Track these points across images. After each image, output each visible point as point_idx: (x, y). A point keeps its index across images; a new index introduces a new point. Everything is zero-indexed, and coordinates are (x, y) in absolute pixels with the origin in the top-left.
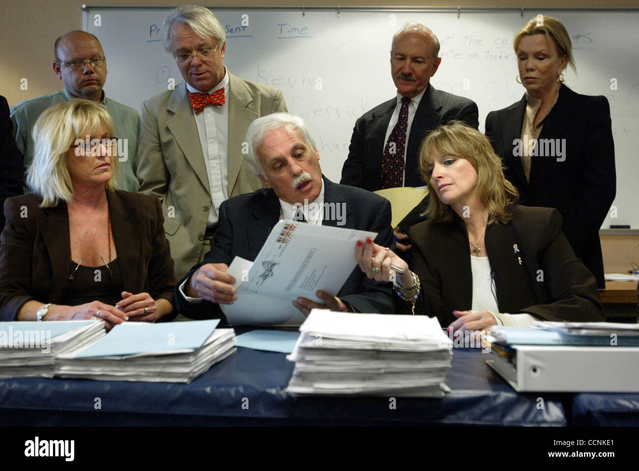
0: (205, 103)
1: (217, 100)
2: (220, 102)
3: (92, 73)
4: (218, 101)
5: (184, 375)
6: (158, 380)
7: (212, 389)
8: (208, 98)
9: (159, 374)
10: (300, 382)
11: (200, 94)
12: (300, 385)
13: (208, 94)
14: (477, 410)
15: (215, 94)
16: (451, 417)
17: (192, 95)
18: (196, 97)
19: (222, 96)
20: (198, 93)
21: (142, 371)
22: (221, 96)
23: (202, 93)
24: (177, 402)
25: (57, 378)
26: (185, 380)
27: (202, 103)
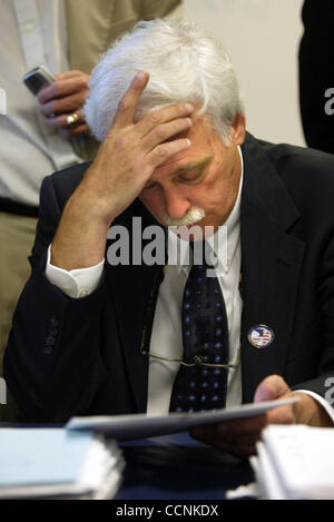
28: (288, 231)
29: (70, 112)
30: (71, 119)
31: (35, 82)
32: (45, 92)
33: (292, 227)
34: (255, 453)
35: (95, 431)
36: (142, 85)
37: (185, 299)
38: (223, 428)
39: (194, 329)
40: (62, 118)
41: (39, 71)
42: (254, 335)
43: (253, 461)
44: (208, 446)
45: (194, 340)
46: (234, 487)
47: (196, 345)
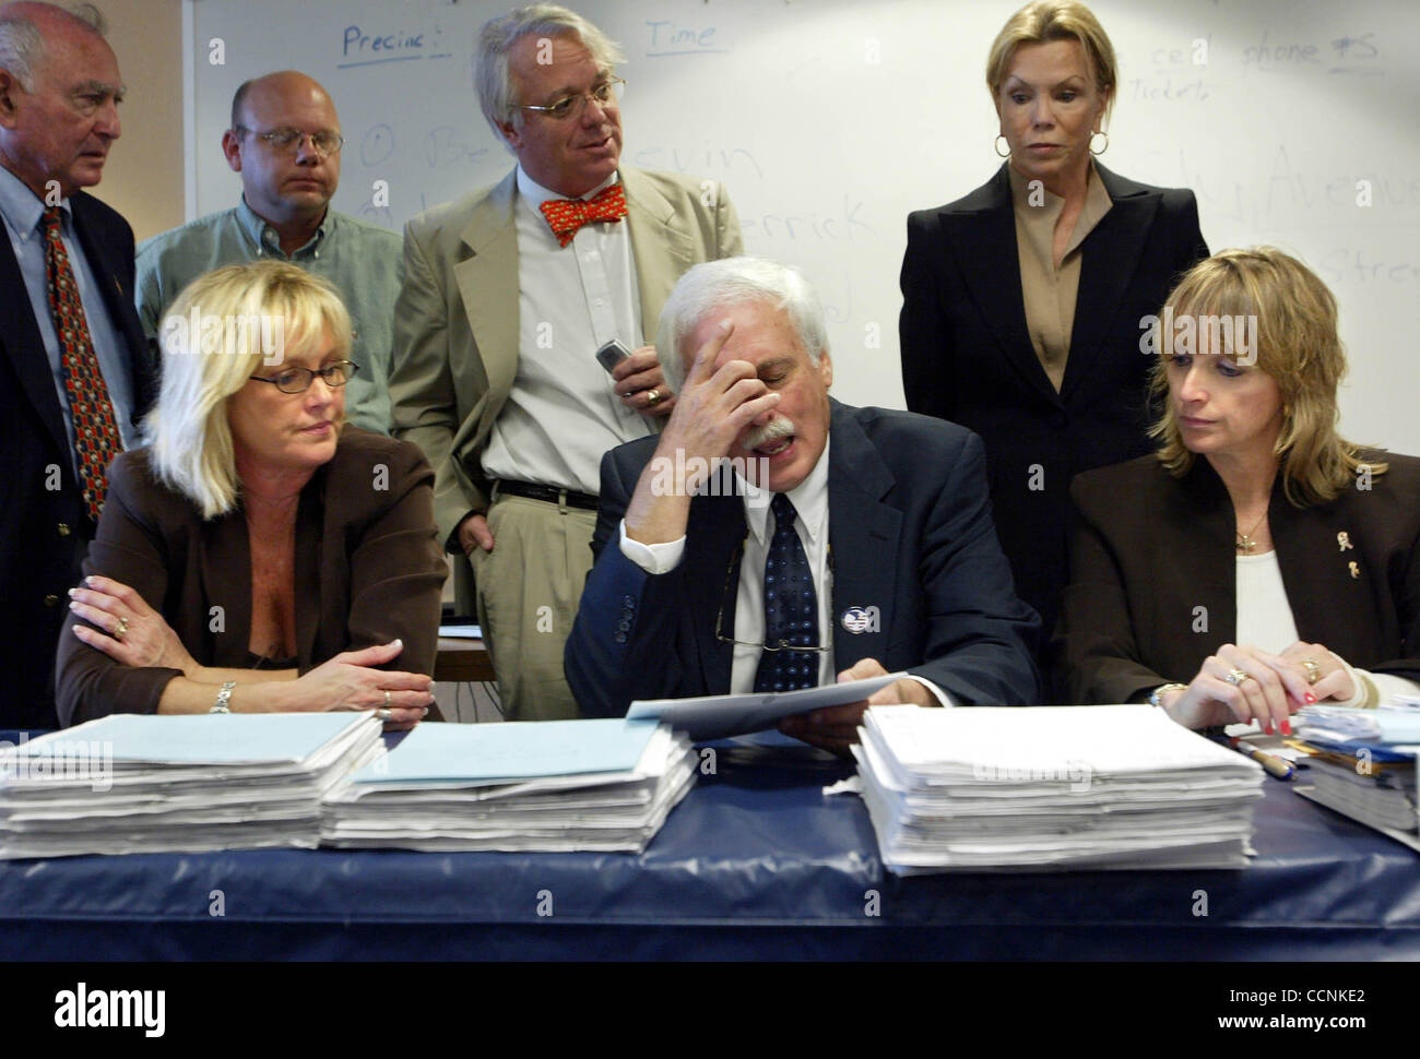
0: (579, 220)
1: (607, 210)
2: (616, 214)
3: (315, 164)
4: (611, 212)
5: (632, 833)
6: (568, 847)
7: (700, 866)
8: (585, 208)
9: (570, 834)
10: (916, 842)
11: (565, 201)
12: (916, 849)
13: (582, 201)
14: (1322, 898)
15: (598, 198)
16: (1260, 914)
17: (547, 206)
18: (557, 210)
19: (618, 200)
20: (559, 201)
21: (527, 826)
22: (615, 200)
23: (567, 199)
24: (619, 897)
25: (327, 849)
26: (635, 847)
27: (573, 221)
28: (882, 500)
29: (649, 388)
30: (652, 395)
31: (609, 357)
32: (622, 367)
33: (886, 496)
34: (857, 740)
35: (661, 720)
36: (726, 334)
37: (768, 572)
38: (818, 718)
39: (778, 605)
40: (643, 395)
41: (615, 343)
42: (848, 619)
43: (854, 748)
44: (807, 745)
45: (778, 618)
46: (831, 783)
47: (781, 625)
